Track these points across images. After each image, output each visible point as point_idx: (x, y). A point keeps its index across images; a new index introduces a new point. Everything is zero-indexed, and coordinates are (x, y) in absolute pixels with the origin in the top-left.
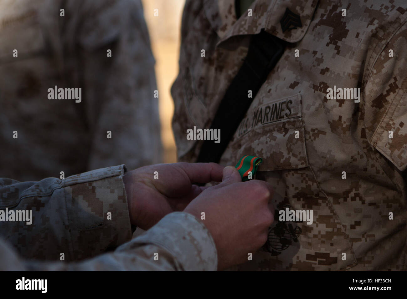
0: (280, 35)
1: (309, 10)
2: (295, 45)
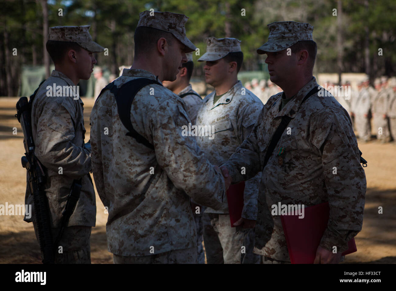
1: (297, 110)
2: (293, 118)
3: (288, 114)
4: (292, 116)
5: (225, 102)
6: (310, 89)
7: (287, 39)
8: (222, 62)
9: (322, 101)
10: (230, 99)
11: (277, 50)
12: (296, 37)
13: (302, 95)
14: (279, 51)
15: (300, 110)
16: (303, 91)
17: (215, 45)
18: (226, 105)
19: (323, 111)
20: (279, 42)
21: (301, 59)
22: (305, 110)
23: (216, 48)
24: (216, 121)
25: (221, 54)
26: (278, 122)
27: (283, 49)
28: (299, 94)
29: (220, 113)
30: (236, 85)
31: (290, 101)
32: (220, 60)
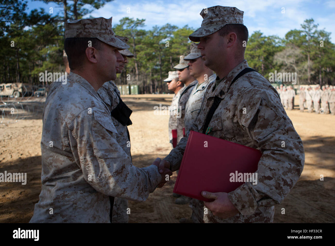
0: (220, 97)
1: (226, 91)
2: (223, 99)
3: (218, 95)
4: (221, 97)
5: (202, 89)
6: (240, 70)
7: (215, 23)
8: (200, 60)
9: (251, 80)
10: (205, 87)
11: (205, 34)
12: (223, 21)
13: (232, 76)
14: (207, 35)
15: (229, 90)
16: (233, 73)
17: (195, 48)
18: (202, 91)
19: (250, 88)
20: (207, 27)
21: (229, 42)
22: (233, 91)
23: (196, 50)
24: (194, 102)
25: (199, 54)
26: (212, 102)
27: (211, 33)
28: (230, 74)
29: (198, 97)
30: (211, 76)
31: (221, 83)
32: (198, 58)
